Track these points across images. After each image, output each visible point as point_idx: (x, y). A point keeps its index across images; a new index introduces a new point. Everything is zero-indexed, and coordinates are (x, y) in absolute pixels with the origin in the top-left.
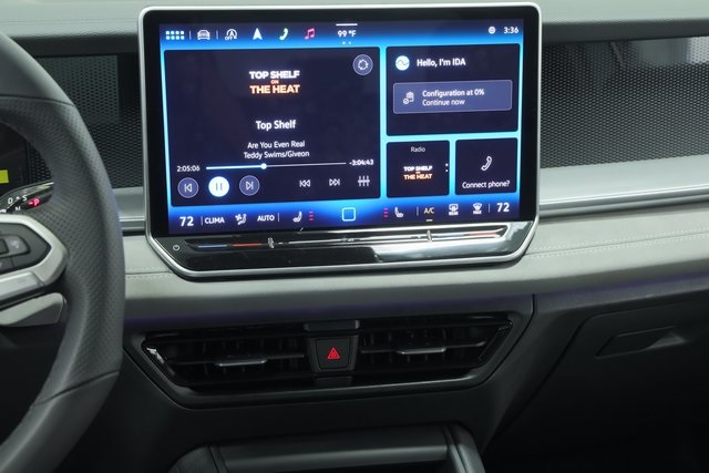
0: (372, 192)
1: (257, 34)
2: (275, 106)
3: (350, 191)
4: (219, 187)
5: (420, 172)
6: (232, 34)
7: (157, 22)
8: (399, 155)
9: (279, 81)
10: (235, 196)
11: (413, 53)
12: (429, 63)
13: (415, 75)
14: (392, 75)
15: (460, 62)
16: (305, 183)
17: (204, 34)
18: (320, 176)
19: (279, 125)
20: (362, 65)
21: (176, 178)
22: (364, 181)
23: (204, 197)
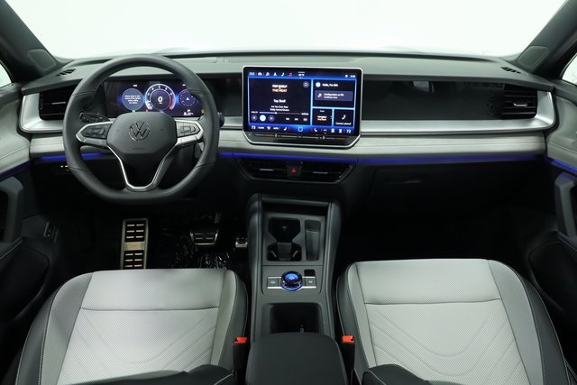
0: (308, 123)
1: (275, 74)
2: (279, 96)
3: (301, 122)
4: (263, 118)
5: (323, 118)
6: (268, 74)
7: (247, 70)
8: (316, 112)
9: (281, 88)
10: (267, 121)
11: (322, 82)
12: (326, 85)
13: (322, 88)
14: (315, 88)
15: (336, 85)
16: (287, 119)
17: (260, 74)
18: (292, 117)
19: (281, 101)
20: (306, 85)
21: (251, 114)
22: (305, 120)
23: (258, 121)
